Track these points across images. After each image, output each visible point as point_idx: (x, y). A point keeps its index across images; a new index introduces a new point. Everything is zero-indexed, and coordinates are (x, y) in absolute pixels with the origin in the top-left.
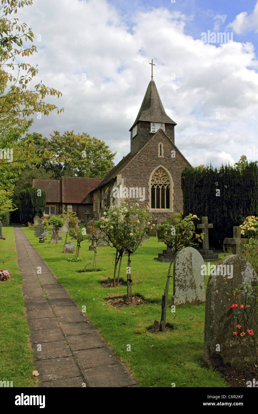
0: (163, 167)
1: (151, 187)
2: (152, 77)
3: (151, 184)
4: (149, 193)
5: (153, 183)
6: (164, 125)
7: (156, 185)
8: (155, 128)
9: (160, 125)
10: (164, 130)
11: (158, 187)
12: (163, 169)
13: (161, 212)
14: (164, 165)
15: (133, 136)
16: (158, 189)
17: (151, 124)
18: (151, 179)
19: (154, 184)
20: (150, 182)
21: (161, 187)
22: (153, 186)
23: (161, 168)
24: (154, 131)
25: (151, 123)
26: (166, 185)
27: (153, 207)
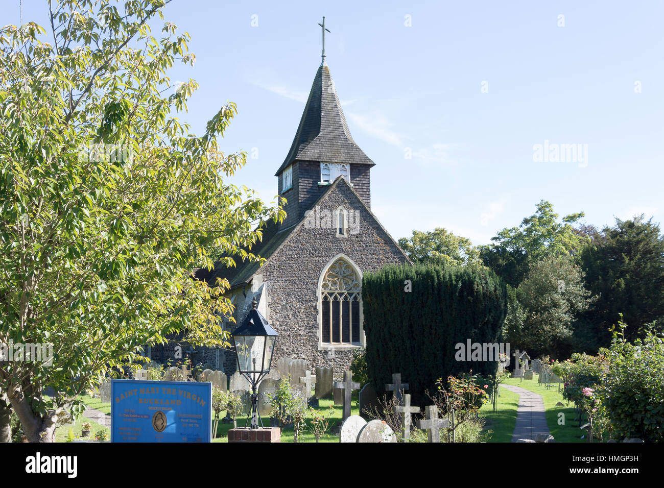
0: (346, 257)
1: (321, 299)
2: (323, 56)
3: (323, 293)
4: (317, 312)
5: (326, 292)
6: (348, 167)
7: (331, 294)
8: (330, 175)
9: (340, 167)
10: (348, 179)
11: (336, 298)
12: (345, 262)
13: (343, 350)
14: (348, 254)
15: (284, 189)
16: (336, 303)
17: (322, 166)
18: (321, 283)
19: (328, 293)
20: (320, 290)
21: (341, 299)
22: (325, 298)
23: (341, 259)
24: (328, 181)
25: (321, 164)
26: (353, 294)
27: (326, 339)
